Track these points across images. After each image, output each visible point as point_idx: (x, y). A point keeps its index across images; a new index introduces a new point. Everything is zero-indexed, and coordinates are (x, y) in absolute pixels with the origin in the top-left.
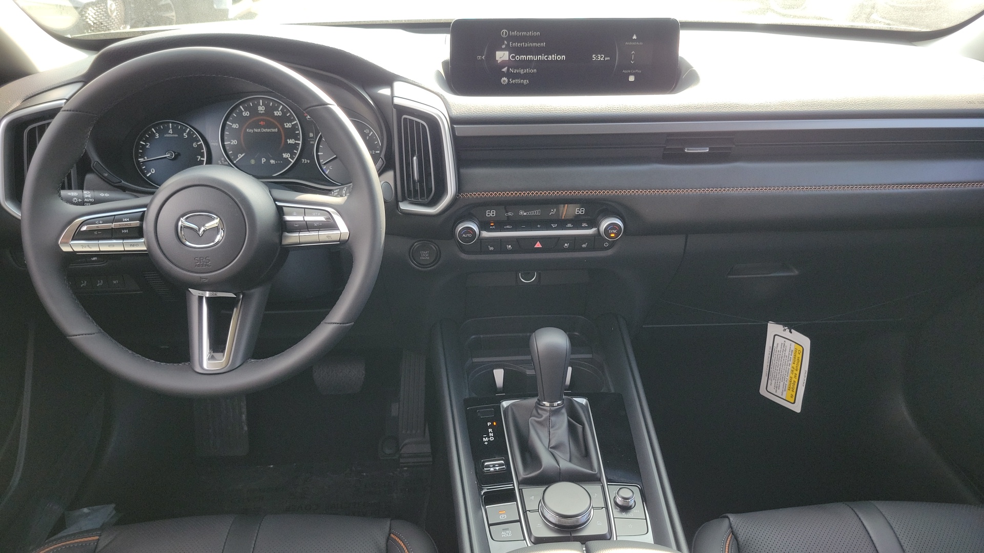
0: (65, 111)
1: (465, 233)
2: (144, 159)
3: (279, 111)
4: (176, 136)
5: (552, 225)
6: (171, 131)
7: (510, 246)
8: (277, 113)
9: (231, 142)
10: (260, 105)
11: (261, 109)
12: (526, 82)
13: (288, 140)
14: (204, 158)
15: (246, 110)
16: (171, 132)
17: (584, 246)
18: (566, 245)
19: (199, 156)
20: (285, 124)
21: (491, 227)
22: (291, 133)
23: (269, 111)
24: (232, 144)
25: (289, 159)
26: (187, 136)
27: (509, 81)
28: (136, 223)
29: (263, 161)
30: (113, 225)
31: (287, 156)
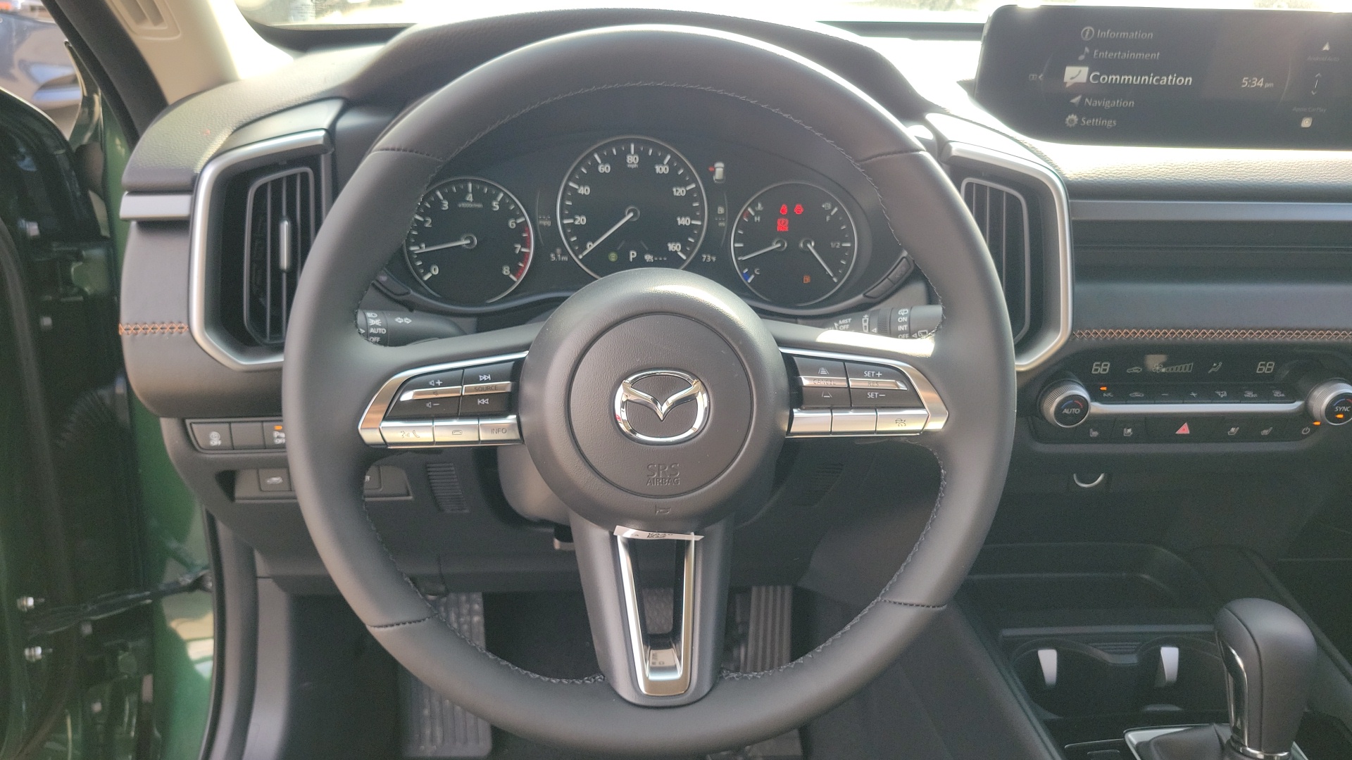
0: (382, 150)
1: (1069, 407)
2: (420, 248)
3: (663, 164)
4: (480, 206)
5: (1218, 393)
6: (470, 197)
7: (1129, 430)
8: (662, 169)
9: (575, 220)
10: (630, 152)
11: (632, 160)
12: (1110, 123)
13: (679, 219)
14: (529, 247)
15: (604, 162)
16: (471, 200)
17: (1265, 432)
18: (1233, 429)
19: (518, 243)
20: (674, 190)
21: (1105, 395)
22: (685, 206)
23: (647, 163)
24: (577, 223)
25: (680, 254)
26: (498, 207)
27: (1080, 121)
28: (506, 385)
29: (631, 257)
30: (464, 389)
31: (676, 248)
